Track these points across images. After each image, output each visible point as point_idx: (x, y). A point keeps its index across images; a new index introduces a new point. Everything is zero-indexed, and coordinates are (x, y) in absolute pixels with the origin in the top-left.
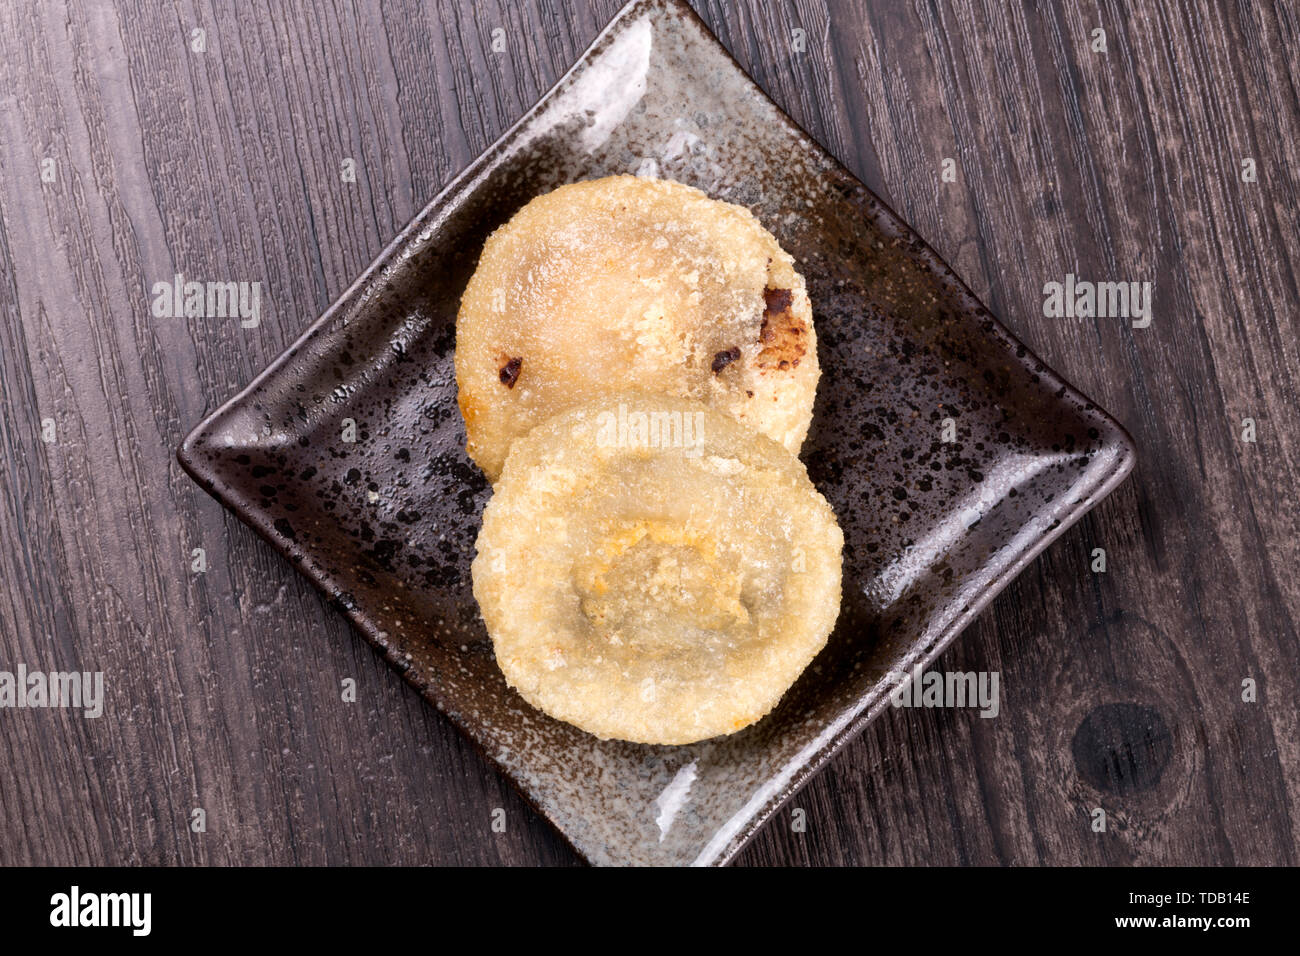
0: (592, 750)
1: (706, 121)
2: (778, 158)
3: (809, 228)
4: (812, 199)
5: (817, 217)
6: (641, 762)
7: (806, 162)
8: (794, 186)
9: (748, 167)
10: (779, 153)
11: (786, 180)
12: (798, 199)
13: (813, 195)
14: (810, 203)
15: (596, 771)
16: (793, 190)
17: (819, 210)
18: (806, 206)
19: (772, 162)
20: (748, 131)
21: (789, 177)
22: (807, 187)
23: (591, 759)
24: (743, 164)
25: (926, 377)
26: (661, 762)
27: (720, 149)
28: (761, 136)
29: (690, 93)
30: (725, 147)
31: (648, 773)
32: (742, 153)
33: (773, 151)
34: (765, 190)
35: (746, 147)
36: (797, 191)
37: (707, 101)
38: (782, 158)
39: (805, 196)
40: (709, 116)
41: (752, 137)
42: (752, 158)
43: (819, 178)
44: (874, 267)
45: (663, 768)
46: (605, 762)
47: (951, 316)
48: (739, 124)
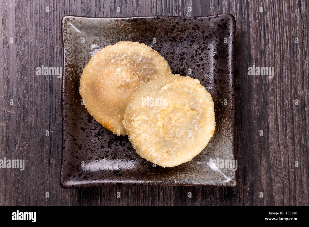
0: (190, 165)
1: (97, 34)
2: (117, 27)
3: (135, 34)
5: (134, 31)
6: (201, 159)
7: (123, 22)
8: (125, 29)
9: (113, 34)
11: (122, 30)
12: (128, 31)
13: (130, 27)
14: (130, 30)
15: (195, 168)
16: (125, 30)
17: (133, 29)
18: (130, 31)
19: (116, 29)
20: (107, 27)
21: (122, 28)
22: (127, 27)
23: (191, 167)
24: (111, 35)
25: (182, 40)
26: (204, 155)
27: (104, 36)
28: (110, 26)
29: (89, 31)
30: (105, 35)
31: (204, 159)
32: (109, 33)
33: (115, 27)
34: (120, 35)
35: (109, 31)
36: (126, 30)
37: (93, 30)
38: (117, 26)
39: (128, 29)
40: (96, 32)
41: (108, 28)
42: (112, 32)
43: (128, 23)
44: (153, 29)
45: (205, 156)
46: (194, 165)
47: (176, 24)
48: (104, 28)
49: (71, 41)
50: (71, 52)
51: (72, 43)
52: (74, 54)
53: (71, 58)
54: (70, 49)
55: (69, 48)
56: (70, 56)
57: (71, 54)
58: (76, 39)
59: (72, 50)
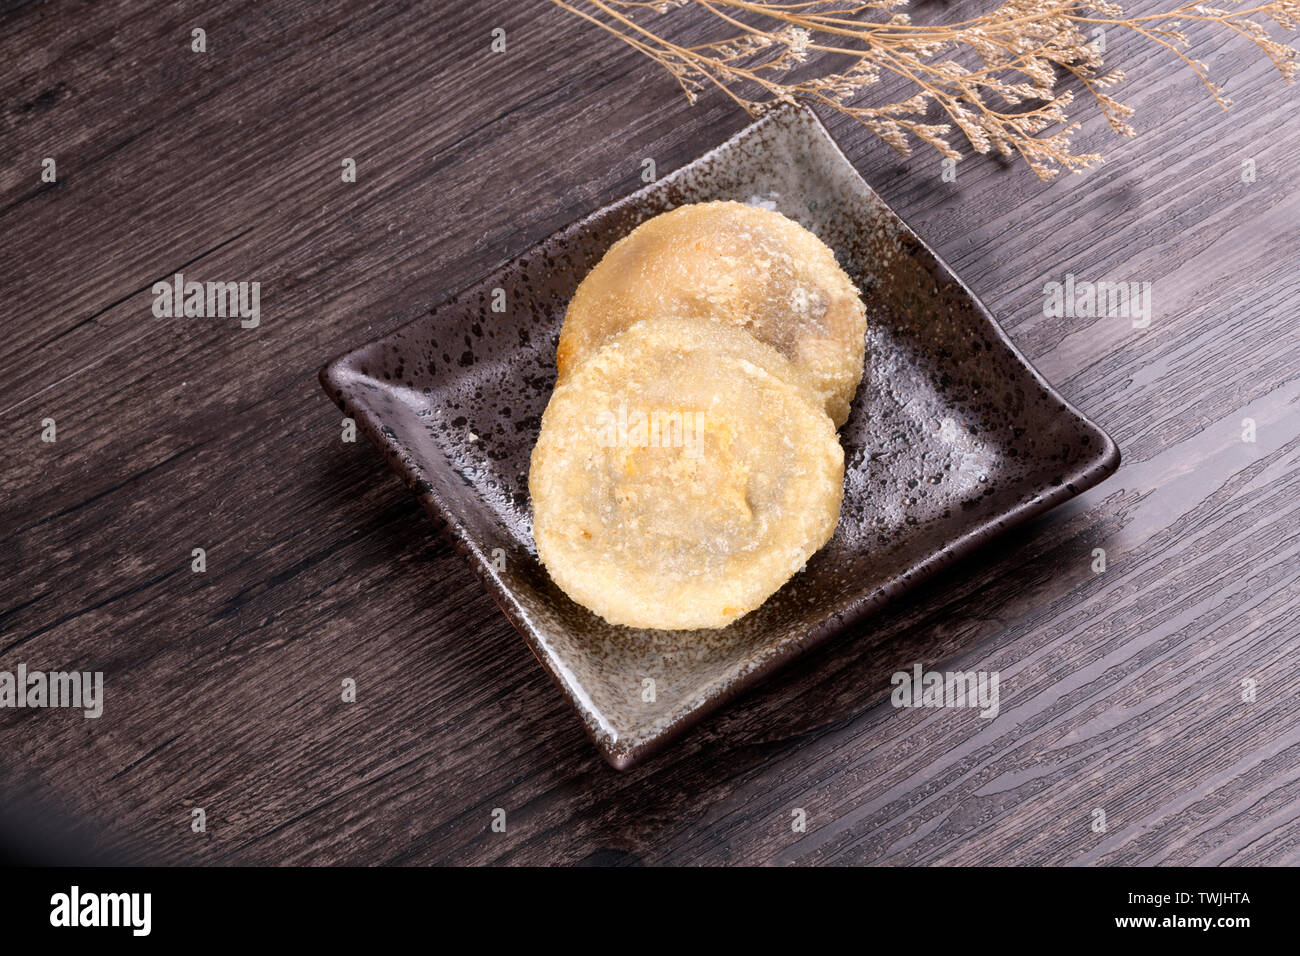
0: (603, 640)
1: (816, 206)
2: (867, 227)
3: (882, 285)
4: (889, 260)
5: (889, 274)
6: (643, 656)
7: (888, 227)
8: (876, 250)
9: (842, 239)
10: (867, 223)
11: (870, 246)
12: (877, 262)
13: (889, 254)
14: (886, 263)
15: (603, 654)
16: (874, 254)
17: (892, 268)
18: (883, 266)
19: (862, 232)
20: (847, 209)
21: (873, 243)
22: (885, 248)
23: (601, 645)
24: (839, 237)
25: (956, 403)
26: (661, 658)
27: (823, 227)
28: (856, 209)
29: (808, 185)
30: (828, 226)
31: (647, 665)
32: (840, 228)
33: (864, 222)
34: (853, 256)
35: (843, 223)
36: (877, 254)
37: (820, 189)
38: (870, 226)
39: (882, 258)
40: (819, 201)
41: (850, 213)
42: (847, 232)
43: (895, 240)
44: (928, 312)
45: (661, 663)
46: (613, 650)
47: (984, 347)
48: (842, 204)
49: (744, 156)
50: (714, 175)
51: (740, 163)
52: (716, 187)
53: (699, 183)
54: (722, 168)
55: (724, 163)
56: (701, 179)
57: (708, 178)
58: (762, 170)
59: (723, 172)
